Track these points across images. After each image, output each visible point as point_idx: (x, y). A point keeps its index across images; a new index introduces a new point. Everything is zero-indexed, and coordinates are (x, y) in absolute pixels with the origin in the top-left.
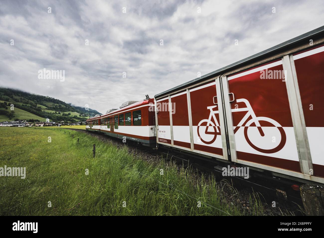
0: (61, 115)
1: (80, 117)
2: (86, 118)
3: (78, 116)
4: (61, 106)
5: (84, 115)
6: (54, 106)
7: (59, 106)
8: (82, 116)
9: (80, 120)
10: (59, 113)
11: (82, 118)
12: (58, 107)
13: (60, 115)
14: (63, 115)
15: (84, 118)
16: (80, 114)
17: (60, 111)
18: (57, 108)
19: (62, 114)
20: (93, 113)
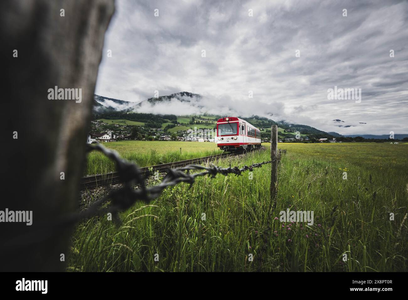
0: (265, 132)
1: (284, 133)
2: (291, 134)
3: (283, 132)
4: (264, 122)
5: (289, 130)
6: (258, 123)
7: (262, 122)
8: (287, 131)
9: (284, 137)
10: (263, 130)
11: (287, 134)
12: (262, 124)
13: (263, 132)
14: (267, 131)
15: (290, 134)
16: (284, 130)
17: (264, 127)
18: (260, 124)
19: (265, 130)
20: (302, 128)
